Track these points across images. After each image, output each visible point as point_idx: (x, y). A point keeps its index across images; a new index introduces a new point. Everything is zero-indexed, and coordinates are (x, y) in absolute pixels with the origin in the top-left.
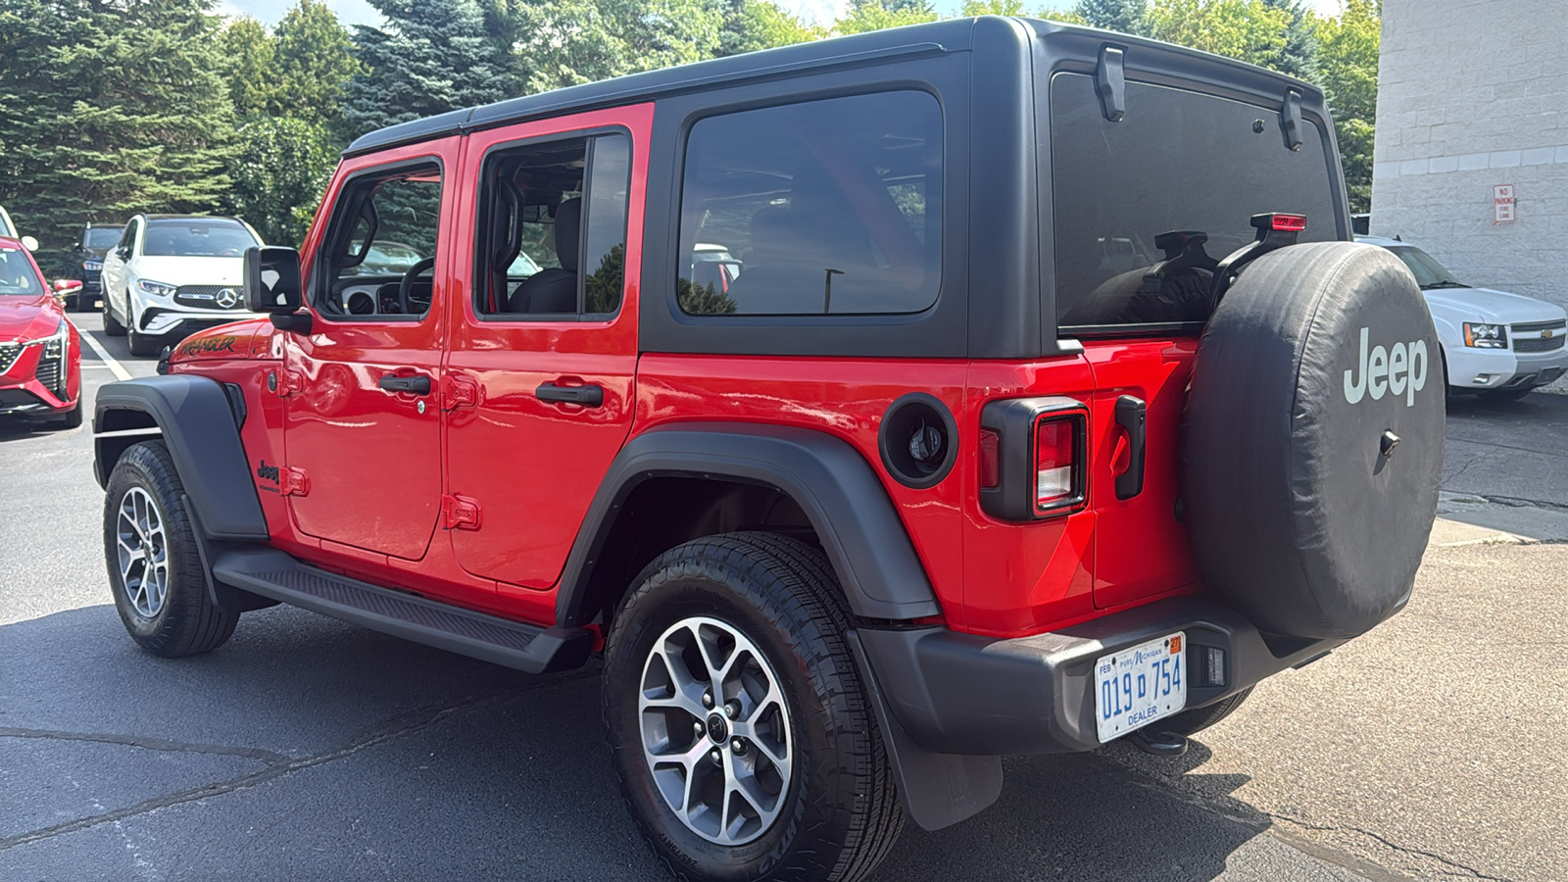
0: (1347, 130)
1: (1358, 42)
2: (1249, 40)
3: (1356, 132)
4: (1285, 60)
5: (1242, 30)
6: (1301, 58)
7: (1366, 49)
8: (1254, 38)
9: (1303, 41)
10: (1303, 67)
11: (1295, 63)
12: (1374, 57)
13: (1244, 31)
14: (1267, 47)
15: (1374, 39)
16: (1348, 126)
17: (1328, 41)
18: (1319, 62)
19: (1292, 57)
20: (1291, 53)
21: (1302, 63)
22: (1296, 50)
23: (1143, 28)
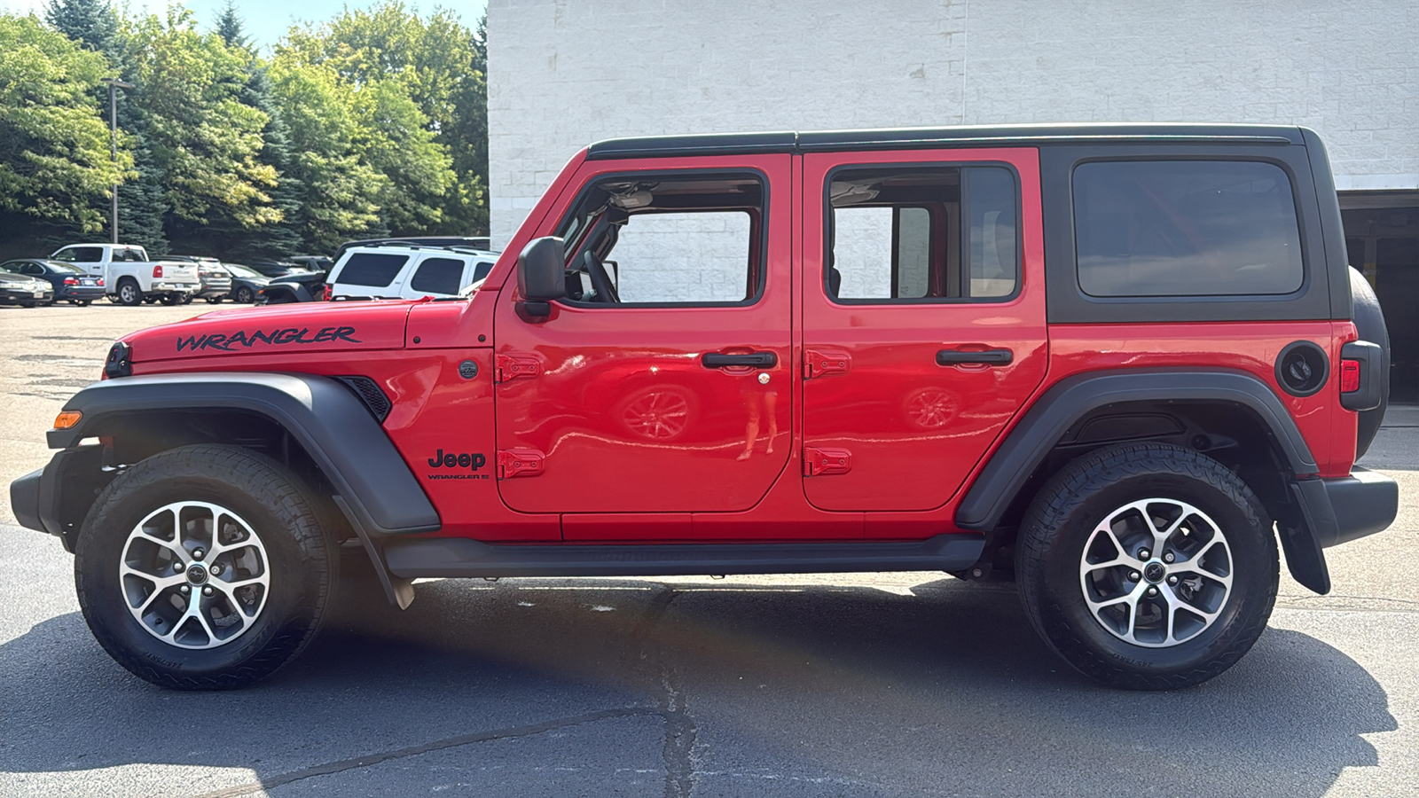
0: (303, 161)
1: (305, 85)
2: (215, 72)
3: (311, 162)
4: (246, 93)
5: (209, 64)
6: (260, 93)
7: (313, 92)
8: (220, 71)
9: (259, 78)
10: (262, 101)
11: (254, 97)
12: (318, 100)
13: (211, 64)
14: (228, 80)
15: (318, 84)
16: (304, 157)
17: (278, 82)
18: (274, 98)
19: (252, 91)
20: (250, 87)
21: (260, 97)
22: (254, 84)
23: (116, 46)
